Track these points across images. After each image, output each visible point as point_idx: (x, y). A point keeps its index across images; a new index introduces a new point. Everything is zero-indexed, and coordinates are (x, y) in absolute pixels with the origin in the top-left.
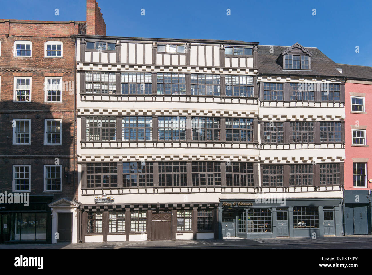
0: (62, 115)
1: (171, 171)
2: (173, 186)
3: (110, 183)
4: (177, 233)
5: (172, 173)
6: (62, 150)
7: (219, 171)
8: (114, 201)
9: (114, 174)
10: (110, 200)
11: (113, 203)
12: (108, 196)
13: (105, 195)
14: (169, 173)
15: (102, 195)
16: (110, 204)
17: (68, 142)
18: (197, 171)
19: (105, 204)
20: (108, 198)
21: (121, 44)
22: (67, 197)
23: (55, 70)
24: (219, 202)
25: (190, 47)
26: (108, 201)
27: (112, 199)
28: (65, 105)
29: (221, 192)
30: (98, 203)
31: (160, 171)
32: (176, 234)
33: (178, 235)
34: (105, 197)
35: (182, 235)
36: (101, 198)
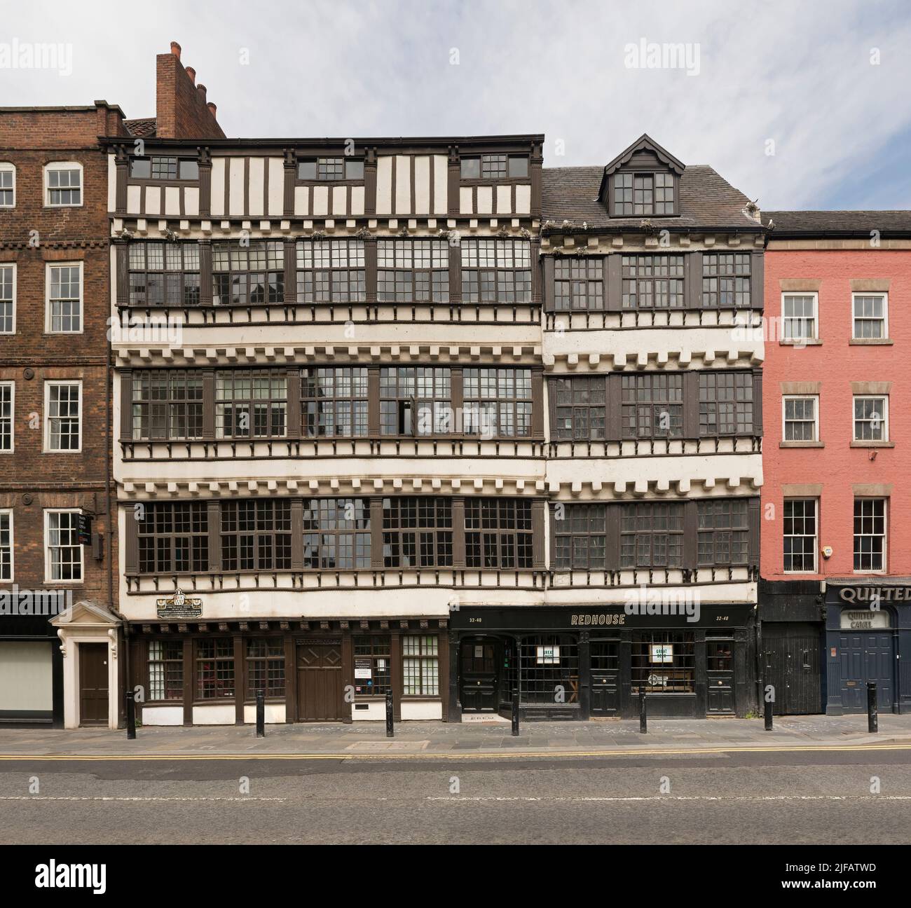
0: (82, 369)
3: (191, 561)
6: (82, 469)
7: (449, 523)
8: (200, 610)
9: (201, 534)
10: (190, 609)
13: (179, 593)
16: (192, 617)
17: (95, 445)
18: (395, 525)
19: (180, 620)
20: (187, 601)
22: (95, 599)
23: (65, 243)
26: (188, 609)
27: (195, 604)
28: (88, 340)
29: (454, 588)
30: (163, 616)
34: (180, 600)
36: (170, 602)
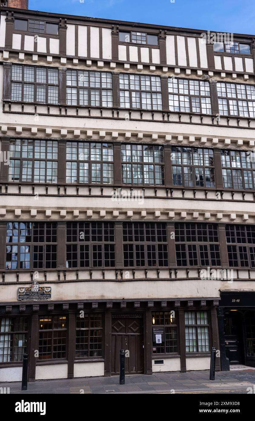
1: (142, 240)
2: (146, 266)
3: (44, 261)
4: (154, 359)
5: (145, 243)
7: (216, 240)
8: (50, 295)
9: (51, 243)
10: (43, 294)
11: (48, 300)
12: (41, 286)
13: (35, 283)
14: (139, 243)
15: (31, 283)
16: (44, 300)
18: (183, 239)
19: (35, 302)
20: (40, 289)
21: (67, 25)
24: (219, 296)
25: (166, 37)
26: (41, 294)
27: (46, 291)
30: (22, 299)
31: (125, 239)
32: (153, 361)
33: (156, 362)
34: (36, 288)
35: (162, 362)
36: (28, 290)
